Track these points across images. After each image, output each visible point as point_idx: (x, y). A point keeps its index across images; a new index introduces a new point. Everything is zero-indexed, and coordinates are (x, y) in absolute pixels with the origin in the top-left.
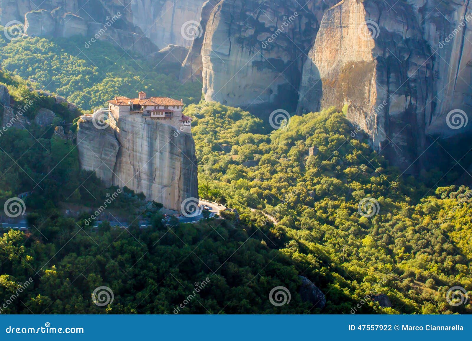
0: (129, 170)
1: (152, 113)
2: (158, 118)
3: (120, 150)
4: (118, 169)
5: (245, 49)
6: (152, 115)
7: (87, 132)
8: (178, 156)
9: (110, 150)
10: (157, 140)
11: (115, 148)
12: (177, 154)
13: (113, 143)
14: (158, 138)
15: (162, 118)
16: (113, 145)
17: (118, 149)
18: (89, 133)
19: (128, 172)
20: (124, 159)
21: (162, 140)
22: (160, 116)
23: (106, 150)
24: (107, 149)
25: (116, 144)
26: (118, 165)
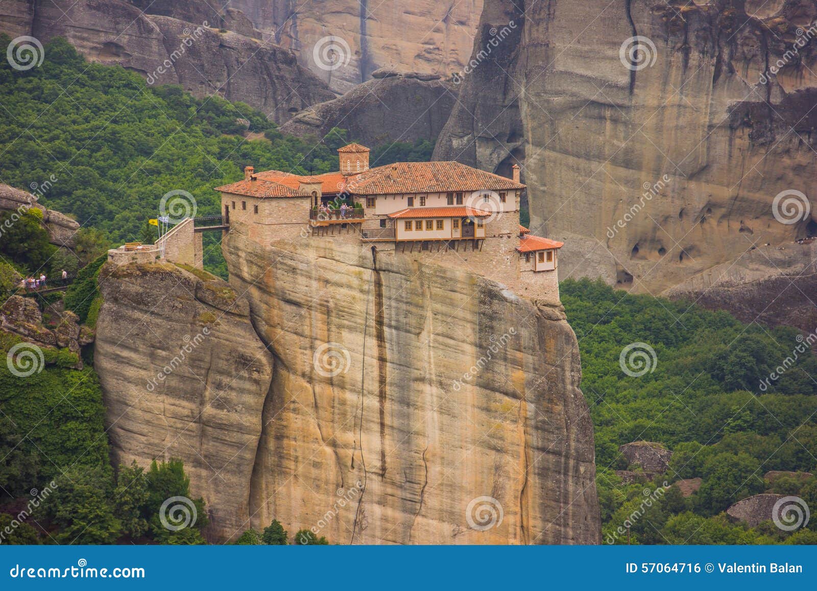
0: (316, 465)
1: (401, 226)
2: (425, 245)
3: (276, 380)
4: (270, 460)
5: (695, 56)
6: (403, 234)
7: (137, 314)
8: (514, 396)
9: (234, 383)
10: (424, 334)
11: (255, 375)
12: (510, 387)
13: (248, 352)
14: (430, 325)
15: (438, 242)
16: (244, 362)
17: (266, 376)
18: (145, 317)
19: (314, 472)
20: (294, 422)
21: (443, 335)
22: (434, 234)
23: (219, 386)
24: (226, 380)
25: (261, 356)
26: (272, 444)
